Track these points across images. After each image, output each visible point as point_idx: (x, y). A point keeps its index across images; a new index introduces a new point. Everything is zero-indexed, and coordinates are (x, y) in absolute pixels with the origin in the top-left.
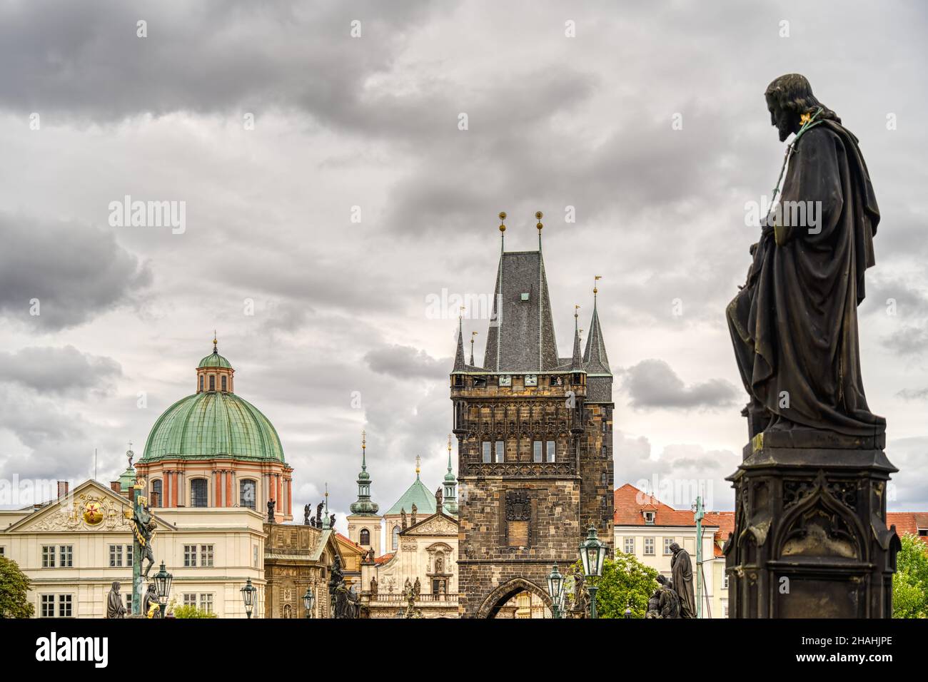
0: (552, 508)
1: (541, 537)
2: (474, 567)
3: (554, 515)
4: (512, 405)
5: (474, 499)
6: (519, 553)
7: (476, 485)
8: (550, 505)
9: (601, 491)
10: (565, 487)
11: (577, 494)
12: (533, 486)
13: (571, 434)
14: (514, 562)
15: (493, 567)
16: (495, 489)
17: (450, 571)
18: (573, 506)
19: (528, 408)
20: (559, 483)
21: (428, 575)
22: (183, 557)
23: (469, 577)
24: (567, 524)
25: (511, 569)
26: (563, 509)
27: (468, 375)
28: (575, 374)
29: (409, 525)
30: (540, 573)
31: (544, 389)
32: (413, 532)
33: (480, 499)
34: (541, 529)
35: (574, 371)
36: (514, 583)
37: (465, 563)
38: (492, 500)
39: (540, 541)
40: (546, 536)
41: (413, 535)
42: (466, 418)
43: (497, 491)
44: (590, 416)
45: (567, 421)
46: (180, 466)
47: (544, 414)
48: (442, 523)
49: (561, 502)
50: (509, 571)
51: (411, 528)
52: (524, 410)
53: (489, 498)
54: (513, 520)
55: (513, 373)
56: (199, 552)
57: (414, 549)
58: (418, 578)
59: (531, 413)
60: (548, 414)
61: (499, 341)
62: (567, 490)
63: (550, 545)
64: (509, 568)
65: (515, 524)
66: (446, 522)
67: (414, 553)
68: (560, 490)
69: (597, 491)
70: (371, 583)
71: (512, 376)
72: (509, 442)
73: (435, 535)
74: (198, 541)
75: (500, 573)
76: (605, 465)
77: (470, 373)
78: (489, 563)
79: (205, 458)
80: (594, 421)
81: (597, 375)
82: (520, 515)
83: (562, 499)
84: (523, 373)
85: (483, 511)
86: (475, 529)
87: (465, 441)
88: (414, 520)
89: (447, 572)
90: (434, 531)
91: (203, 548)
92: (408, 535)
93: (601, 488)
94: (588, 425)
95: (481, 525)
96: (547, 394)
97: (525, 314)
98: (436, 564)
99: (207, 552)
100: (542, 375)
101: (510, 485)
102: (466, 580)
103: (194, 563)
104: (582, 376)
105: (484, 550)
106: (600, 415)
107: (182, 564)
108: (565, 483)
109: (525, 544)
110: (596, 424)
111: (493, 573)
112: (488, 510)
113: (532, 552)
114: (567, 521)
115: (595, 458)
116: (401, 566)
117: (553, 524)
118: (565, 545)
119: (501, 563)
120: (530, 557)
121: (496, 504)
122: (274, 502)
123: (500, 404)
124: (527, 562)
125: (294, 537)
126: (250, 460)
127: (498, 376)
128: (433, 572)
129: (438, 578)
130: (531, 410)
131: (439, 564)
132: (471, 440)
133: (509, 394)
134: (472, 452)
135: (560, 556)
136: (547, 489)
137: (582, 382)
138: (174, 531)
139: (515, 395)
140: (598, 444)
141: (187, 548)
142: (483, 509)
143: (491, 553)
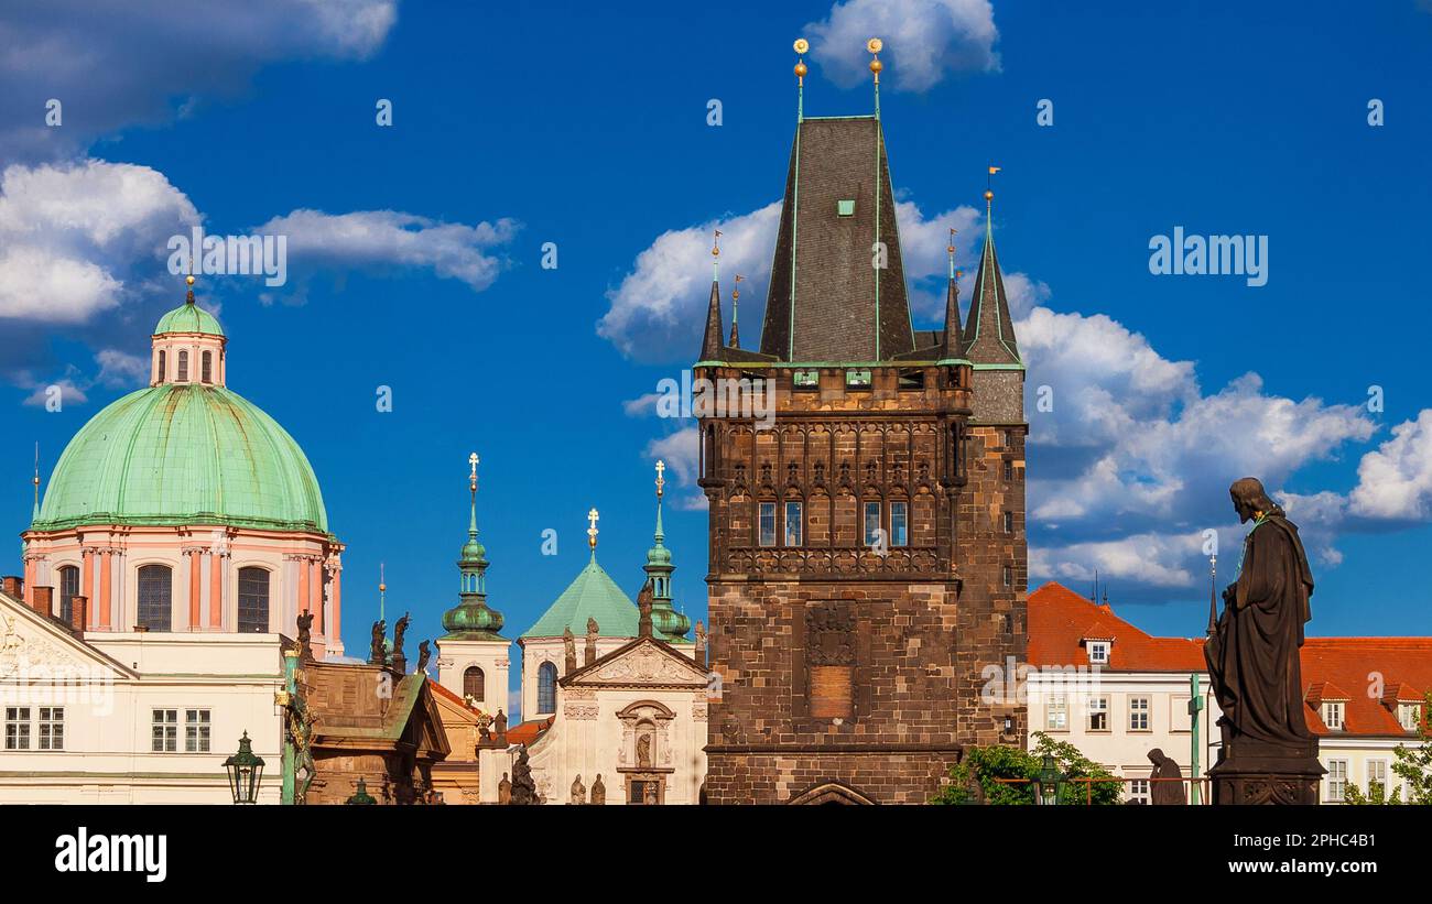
0: (900, 640)
1: (878, 698)
2: (740, 760)
3: (905, 653)
4: (820, 428)
5: (742, 621)
6: (833, 732)
7: (745, 593)
8: (897, 633)
9: (1001, 604)
10: (928, 596)
11: (952, 612)
12: (864, 595)
13: (940, 488)
14: (823, 750)
15: (779, 759)
16: (783, 600)
17: (667, 762)
18: (943, 637)
19: (852, 434)
20: (914, 589)
21: (620, 771)
22: (151, 732)
23: (730, 779)
24: (932, 673)
25: (815, 764)
26: (923, 642)
27: (730, 368)
28: (949, 366)
29: (580, 663)
30: (876, 773)
31: (885, 398)
32: (589, 677)
33: (753, 621)
34: (877, 683)
35: (948, 362)
36: (823, 793)
37: (721, 750)
38: (776, 622)
39: (875, 706)
40: (887, 698)
41: (590, 684)
42: (725, 455)
43: (788, 605)
44: (978, 449)
45: (933, 462)
46: (116, 537)
47: (885, 445)
48: (650, 658)
49: (918, 628)
50: (812, 768)
51: (584, 670)
52: (844, 439)
53: (772, 619)
54: (821, 665)
55: (822, 365)
56: (181, 724)
57: (591, 713)
58: (599, 776)
59: (858, 445)
60: (893, 447)
61: (793, 297)
62: (931, 603)
63: (898, 714)
64: (813, 761)
65: (827, 671)
66: (660, 657)
67: (591, 723)
68: (918, 603)
69: (992, 605)
70: (500, 786)
71: (820, 370)
72: (812, 505)
73: (635, 685)
74: (181, 700)
75: (793, 773)
76: (1010, 550)
77: (733, 365)
78: (771, 750)
79: (169, 522)
80: (988, 461)
81: (993, 367)
82: (836, 655)
83: (921, 621)
84: (843, 365)
85: (758, 646)
86: (741, 682)
87: (722, 503)
88: (590, 652)
89: (660, 764)
90: (634, 677)
91: (191, 715)
92: (578, 684)
93: (999, 597)
94: (976, 470)
95: (755, 674)
96: (890, 406)
97: (845, 243)
98: (638, 747)
99: (198, 723)
100: (883, 368)
101: (813, 591)
102: (724, 786)
103: (172, 746)
104: (963, 371)
105: (760, 725)
106: (999, 449)
107: (149, 747)
108: (927, 589)
109: (845, 712)
110: (990, 467)
111: (780, 772)
112: (769, 642)
113: (860, 730)
114: (933, 667)
115: (989, 536)
116: (564, 751)
117: (903, 673)
118: (926, 715)
119: (796, 750)
120: (856, 740)
121: (787, 630)
122: (312, 617)
123: (794, 427)
124: (850, 750)
125: (349, 689)
126: (257, 527)
127: (793, 370)
128: (631, 762)
129: (641, 777)
130: (858, 438)
131: (644, 745)
132: (734, 500)
133: (814, 407)
134: (736, 525)
135: (917, 738)
136: (890, 601)
137: (962, 384)
138: (133, 679)
139: (826, 408)
140: (995, 508)
141: (158, 715)
142: (760, 642)
143: (775, 731)
